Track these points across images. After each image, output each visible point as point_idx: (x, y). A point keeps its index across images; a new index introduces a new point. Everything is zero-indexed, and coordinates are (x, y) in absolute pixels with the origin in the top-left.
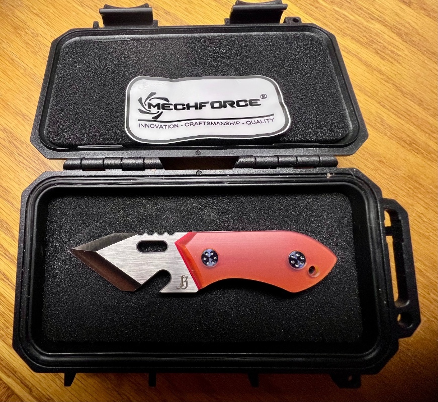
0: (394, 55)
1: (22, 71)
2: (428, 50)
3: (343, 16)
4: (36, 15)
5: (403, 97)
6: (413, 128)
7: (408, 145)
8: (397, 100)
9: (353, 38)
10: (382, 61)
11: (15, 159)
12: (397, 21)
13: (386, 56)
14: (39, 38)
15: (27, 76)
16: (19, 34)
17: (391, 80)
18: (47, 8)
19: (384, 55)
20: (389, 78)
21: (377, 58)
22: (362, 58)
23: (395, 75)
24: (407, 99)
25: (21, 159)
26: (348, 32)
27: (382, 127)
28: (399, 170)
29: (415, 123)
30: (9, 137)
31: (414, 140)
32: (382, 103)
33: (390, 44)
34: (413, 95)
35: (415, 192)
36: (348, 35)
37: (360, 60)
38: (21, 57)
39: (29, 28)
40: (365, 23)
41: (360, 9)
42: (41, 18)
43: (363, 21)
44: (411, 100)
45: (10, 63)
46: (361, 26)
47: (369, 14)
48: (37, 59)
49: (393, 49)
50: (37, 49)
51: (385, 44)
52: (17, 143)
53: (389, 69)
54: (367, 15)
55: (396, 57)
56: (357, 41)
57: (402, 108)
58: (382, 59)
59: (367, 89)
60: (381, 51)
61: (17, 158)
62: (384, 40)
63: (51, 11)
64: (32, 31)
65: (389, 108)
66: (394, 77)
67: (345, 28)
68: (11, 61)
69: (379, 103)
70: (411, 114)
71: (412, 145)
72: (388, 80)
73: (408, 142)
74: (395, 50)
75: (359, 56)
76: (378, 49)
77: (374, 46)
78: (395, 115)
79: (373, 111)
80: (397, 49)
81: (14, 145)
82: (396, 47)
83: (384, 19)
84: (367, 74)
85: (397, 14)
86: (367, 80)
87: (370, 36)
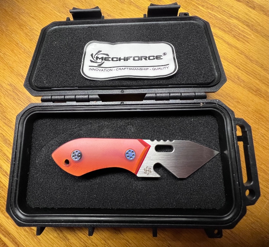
0: (245, 38)
1: (23, 50)
2: (266, 34)
3: (214, 16)
4: (33, 18)
5: (251, 63)
6: (257, 81)
7: (255, 92)
8: (247, 65)
9: (220, 28)
10: (238, 42)
11: (16, 102)
12: (247, 18)
13: (240, 39)
14: (33, 31)
15: (25, 53)
16: (22, 29)
17: (244, 53)
18: (39, 14)
19: (239, 38)
20: (242, 52)
21: (235, 40)
22: (226, 40)
23: (246, 50)
24: (254, 64)
25: (20, 102)
26: (217, 25)
27: (238, 81)
28: (249, 107)
29: (259, 78)
30: (13, 89)
31: (259, 89)
32: (238, 67)
33: (243, 31)
34: (257, 62)
35: (260, 121)
36: (216, 27)
37: (225, 41)
38: (23, 42)
39: (28, 25)
40: (228, 20)
41: (224, 11)
42: (35, 19)
43: (226, 18)
44: (256, 65)
45: (16, 46)
46: (225, 21)
47: (230, 14)
48: (32, 43)
49: (244, 34)
50: (32, 37)
51: (240, 32)
52: (17, 93)
53: (241, 46)
54: (228, 15)
55: (246, 39)
56: (222, 30)
57: (250, 70)
58: (238, 40)
59: (228, 58)
60: (237, 36)
61: (17, 101)
62: (239, 29)
63: (41, 16)
64: (30, 27)
65: (243, 69)
66: (246, 51)
67: (215, 22)
68: (17, 45)
69: (236, 67)
70: (256, 73)
71: (257, 92)
72: (242, 53)
73: (255, 90)
74: (246, 35)
75: (224, 39)
76: (236, 35)
77: (233, 33)
78: (247, 74)
79: (232, 72)
80: (247, 34)
81: (16, 93)
82: (247, 33)
83: (239, 17)
84: (228, 49)
85: (247, 14)
86: (229, 53)
87: (230, 27)
